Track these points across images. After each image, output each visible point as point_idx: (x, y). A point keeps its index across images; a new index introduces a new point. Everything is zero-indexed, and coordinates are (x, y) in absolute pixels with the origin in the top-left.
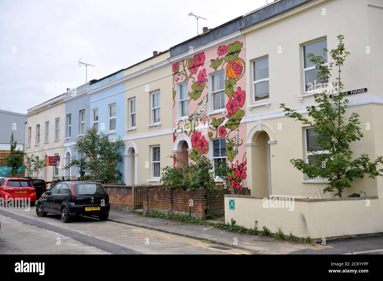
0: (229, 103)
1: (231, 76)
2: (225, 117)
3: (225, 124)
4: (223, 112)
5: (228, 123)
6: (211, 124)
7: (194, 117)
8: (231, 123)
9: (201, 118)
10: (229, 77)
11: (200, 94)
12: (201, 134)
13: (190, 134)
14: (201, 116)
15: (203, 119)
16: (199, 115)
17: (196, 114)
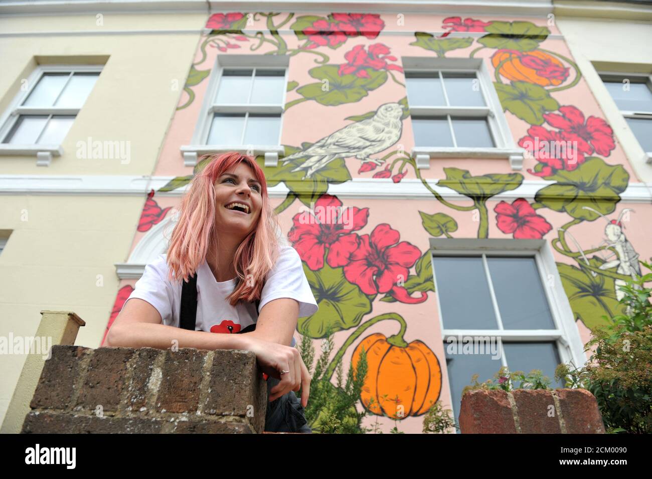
0: (531, 136)
2: (525, 174)
3: (537, 195)
4: (515, 154)
5: (549, 194)
6: (440, 185)
7: (322, 151)
9: (368, 160)
10: (509, 77)
11: (359, 93)
12: (367, 215)
13: (282, 206)
14: (365, 153)
15: (380, 164)
16: (354, 148)
17: (334, 145)
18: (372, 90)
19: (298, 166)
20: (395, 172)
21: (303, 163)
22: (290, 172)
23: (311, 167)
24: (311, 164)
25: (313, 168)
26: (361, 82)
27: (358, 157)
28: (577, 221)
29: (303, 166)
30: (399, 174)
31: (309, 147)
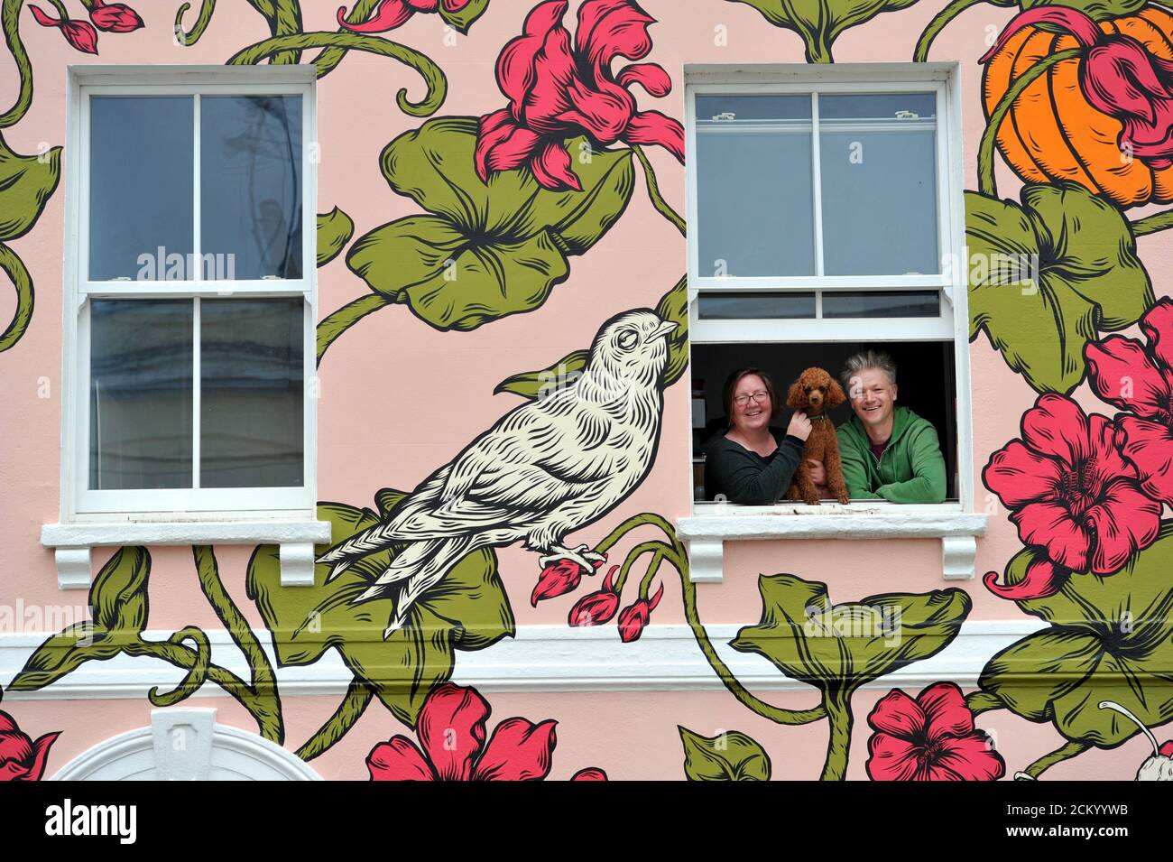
0: (1025, 441)
1: (1060, 161)
2: (978, 593)
3: (989, 669)
4: (957, 534)
5: (1020, 664)
6: (741, 643)
7: (429, 523)
8: (1072, 658)
9: (562, 553)
10: (1027, 165)
11: (541, 266)
12: (552, 745)
13: (337, 722)
14: (553, 526)
15: (589, 567)
16: (523, 509)
17: (468, 497)
18: (579, 248)
19: (371, 581)
20: (629, 597)
21: (383, 569)
22: (350, 602)
23: (404, 583)
24: (405, 573)
25: (411, 588)
26: (548, 209)
27: (534, 542)
28: (1075, 747)
29: (385, 579)
30: (639, 601)
31: (398, 510)
